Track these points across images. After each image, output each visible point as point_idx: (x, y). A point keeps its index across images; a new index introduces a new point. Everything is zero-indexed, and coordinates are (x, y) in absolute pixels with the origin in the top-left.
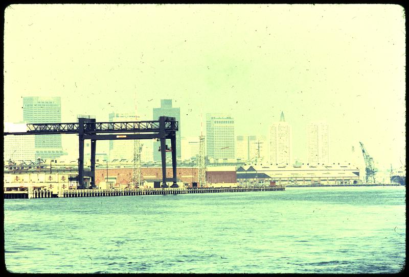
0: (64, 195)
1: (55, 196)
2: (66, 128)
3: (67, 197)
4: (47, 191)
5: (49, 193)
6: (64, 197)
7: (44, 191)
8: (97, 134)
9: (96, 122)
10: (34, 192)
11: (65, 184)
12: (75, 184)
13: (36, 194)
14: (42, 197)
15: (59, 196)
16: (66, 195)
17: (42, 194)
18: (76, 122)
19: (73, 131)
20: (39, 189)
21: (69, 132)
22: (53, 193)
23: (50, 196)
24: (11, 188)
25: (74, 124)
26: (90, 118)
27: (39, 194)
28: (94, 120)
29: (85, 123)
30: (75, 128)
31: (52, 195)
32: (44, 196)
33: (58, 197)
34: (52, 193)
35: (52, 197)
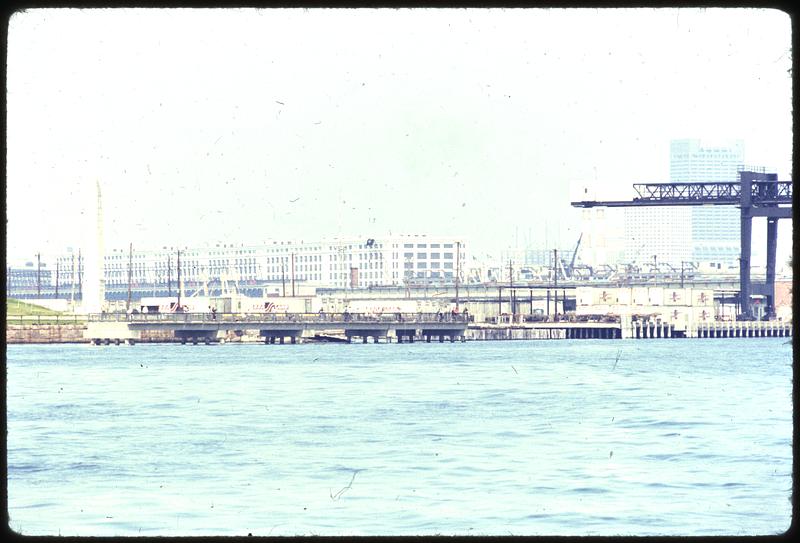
0: (699, 332)
1: (679, 334)
2: (714, 194)
3: (706, 336)
4: (661, 323)
5: (666, 329)
6: (699, 336)
7: (655, 323)
8: (780, 206)
9: (779, 180)
10: (635, 326)
11: (707, 310)
12: (730, 311)
13: (638, 329)
14: (652, 337)
15: (688, 334)
16: (705, 334)
17: (652, 329)
18: (735, 180)
19: (729, 200)
20: (646, 318)
21: (721, 200)
22: (676, 329)
23: (669, 335)
24: (586, 316)
25: (731, 184)
26: (766, 172)
27: (645, 329)
28: (774, 177)
29: (754, 183)
30: (734, 193)
31: (672, 332)
32: (655, 335)
33: (685, 336)
34: (672, 327)
35: (672, 337)
